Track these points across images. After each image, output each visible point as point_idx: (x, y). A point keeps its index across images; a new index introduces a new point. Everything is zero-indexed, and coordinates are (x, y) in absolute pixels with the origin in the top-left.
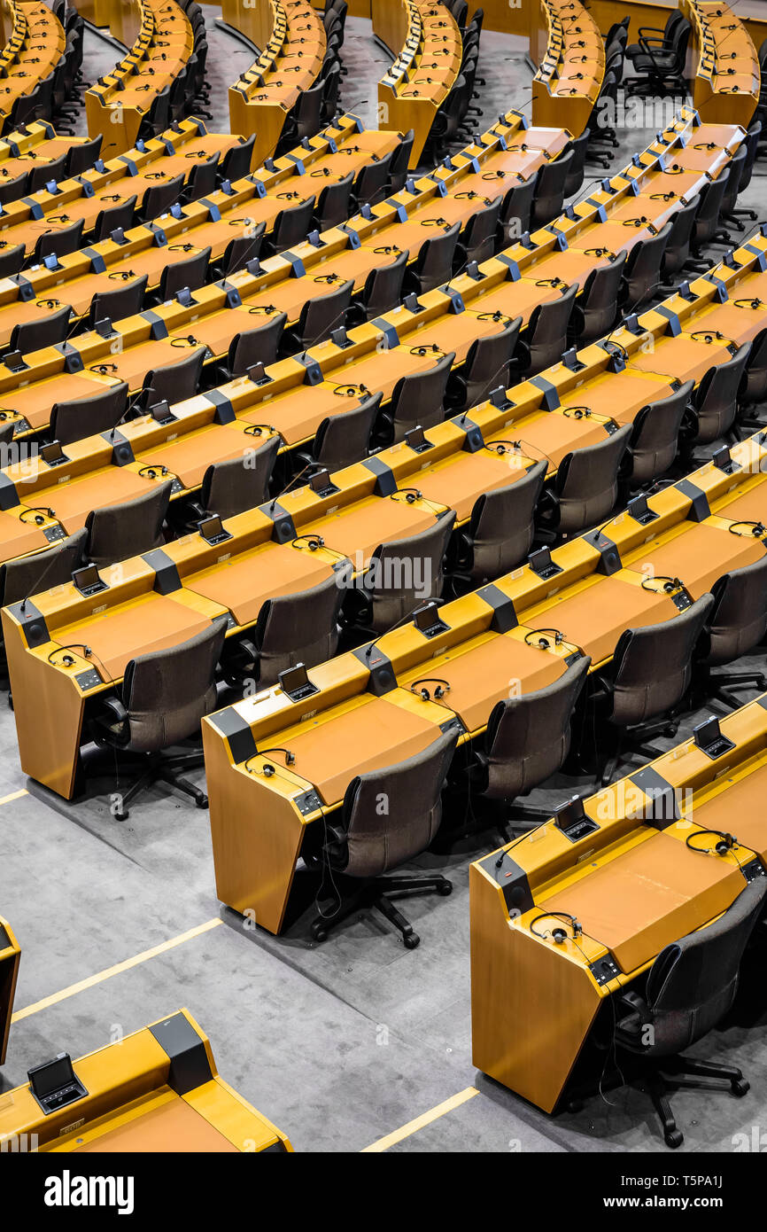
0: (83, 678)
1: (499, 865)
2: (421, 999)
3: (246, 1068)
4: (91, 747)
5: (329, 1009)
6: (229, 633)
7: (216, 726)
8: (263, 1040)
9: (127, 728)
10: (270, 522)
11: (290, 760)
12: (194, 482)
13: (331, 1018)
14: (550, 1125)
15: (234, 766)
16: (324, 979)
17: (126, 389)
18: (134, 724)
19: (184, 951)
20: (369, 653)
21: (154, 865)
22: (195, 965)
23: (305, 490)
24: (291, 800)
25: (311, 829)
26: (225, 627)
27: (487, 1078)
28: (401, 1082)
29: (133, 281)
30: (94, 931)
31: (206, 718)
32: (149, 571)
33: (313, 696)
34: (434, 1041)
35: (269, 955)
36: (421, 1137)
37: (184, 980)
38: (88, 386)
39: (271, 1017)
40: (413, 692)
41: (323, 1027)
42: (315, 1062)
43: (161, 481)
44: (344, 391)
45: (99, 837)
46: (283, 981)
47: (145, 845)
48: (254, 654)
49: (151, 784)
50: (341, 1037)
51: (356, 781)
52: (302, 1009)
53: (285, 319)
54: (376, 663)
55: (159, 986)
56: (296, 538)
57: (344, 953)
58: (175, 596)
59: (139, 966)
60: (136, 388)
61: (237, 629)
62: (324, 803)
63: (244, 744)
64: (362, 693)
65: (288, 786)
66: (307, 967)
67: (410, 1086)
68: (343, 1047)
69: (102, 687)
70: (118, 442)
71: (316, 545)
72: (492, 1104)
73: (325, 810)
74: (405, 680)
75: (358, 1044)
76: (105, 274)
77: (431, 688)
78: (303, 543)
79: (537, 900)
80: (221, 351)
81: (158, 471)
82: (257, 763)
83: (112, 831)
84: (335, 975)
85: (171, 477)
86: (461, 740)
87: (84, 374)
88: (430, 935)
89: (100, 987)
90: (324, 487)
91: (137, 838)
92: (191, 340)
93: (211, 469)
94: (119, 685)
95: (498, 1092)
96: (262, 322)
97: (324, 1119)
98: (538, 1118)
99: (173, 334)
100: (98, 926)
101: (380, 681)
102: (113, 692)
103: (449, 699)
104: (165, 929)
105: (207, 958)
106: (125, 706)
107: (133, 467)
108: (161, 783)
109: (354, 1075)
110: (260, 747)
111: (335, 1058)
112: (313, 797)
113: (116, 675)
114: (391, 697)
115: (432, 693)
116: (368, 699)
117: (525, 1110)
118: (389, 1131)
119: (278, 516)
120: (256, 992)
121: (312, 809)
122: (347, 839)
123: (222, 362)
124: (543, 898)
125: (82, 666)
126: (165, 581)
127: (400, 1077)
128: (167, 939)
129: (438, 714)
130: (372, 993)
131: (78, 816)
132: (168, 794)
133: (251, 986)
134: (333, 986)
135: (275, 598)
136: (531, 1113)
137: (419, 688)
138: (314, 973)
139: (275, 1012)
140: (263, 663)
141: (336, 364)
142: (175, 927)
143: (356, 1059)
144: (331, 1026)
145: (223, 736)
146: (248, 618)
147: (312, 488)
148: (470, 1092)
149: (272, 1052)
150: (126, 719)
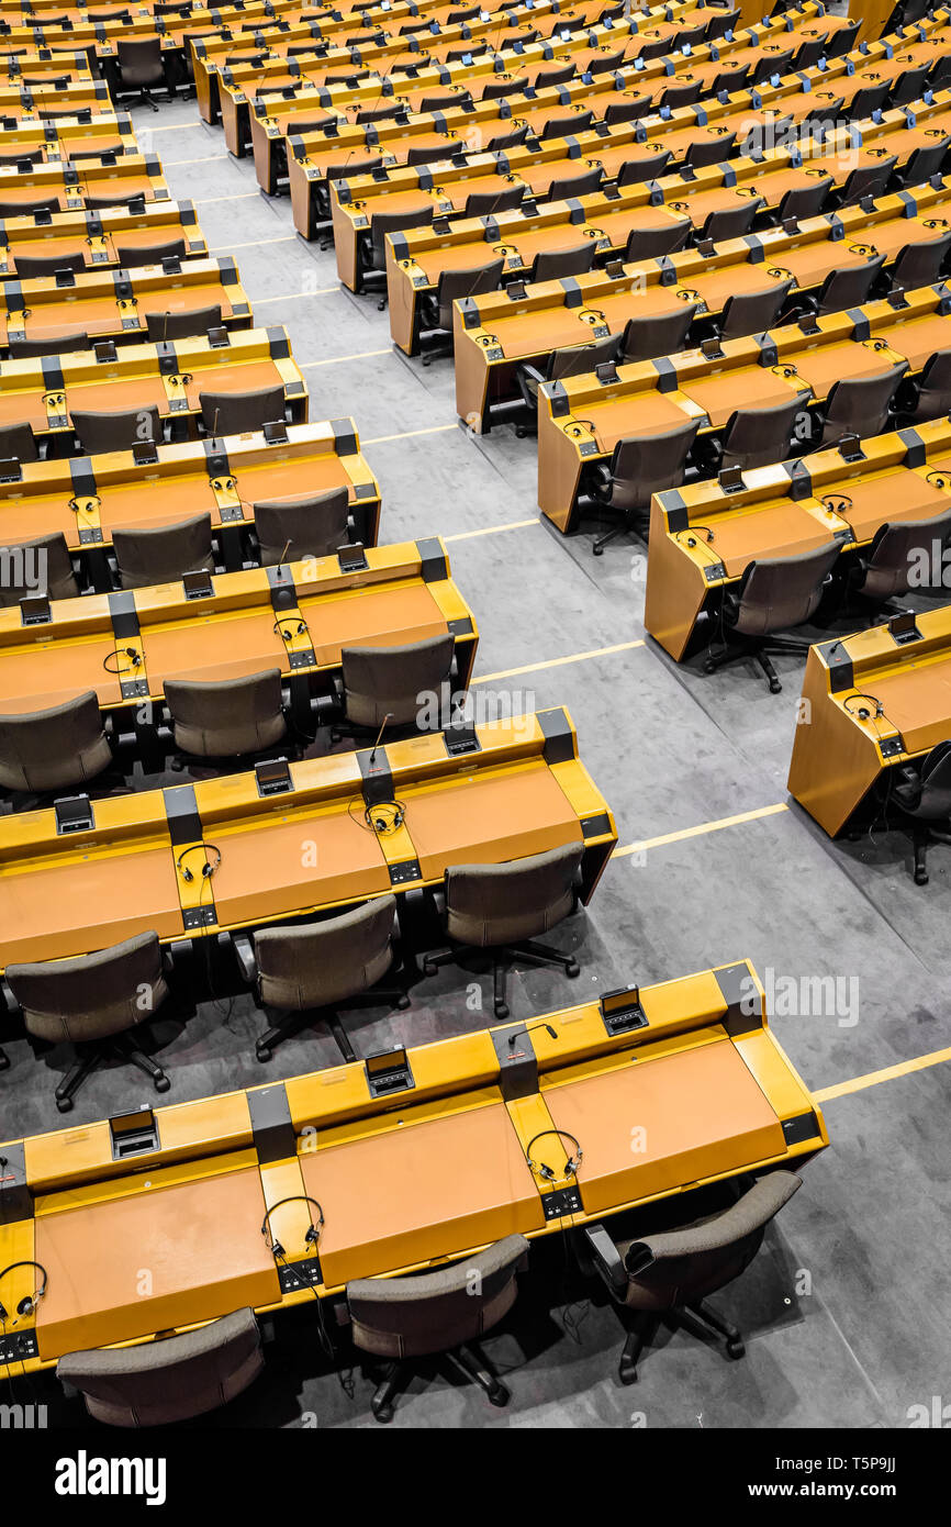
0: (585, 447)
1: (833, 651)
2: (769, 731)
3: (628, 751)
4: (584, 499)
5: (700, 723)
6: (700, 432)
7: (662, 502)
8: (646, 734)
9: (611, 489)
10: (759, 349)
11: (710, 538)
12: (717, 308)
13: (699, 731)
14: (831, 846)
15: (668, 534)
16: (704, 701)
17: (690, 224)
18: (616, 487)
19: (611, 659)
20: (795, 467)
21: (610, 592)
22: (616, 670)
23: (794, 327)
24: (701, 568)
25: (712, 592)
26: (697, 427)
27: (795, 800)
28: (734, 787)
29: (725, 135)
30: (554, 631)
31: (655, 495)
32: (656, 373)
33: (742, 492)
34: (768, 764)
35: (670, 675)
36: (735, 830)
37: (605, 679)
38: (664, 218)
39: (657, 719)
40: (823, 503)
41: (692, 736)
42: (677, 759)
43: (692, 301)
44: (857, 249)
45: (578, 563)
46: (675, 696)
47: (607, 576)
48: (719, 450)
49: (626, 533)
50: (703, 745)
51: (753, 564)
52: (681, 719)
53: (832, 182)
54: (799, 475)
55: (586, 679)
56: (777, 364)
57: (723, 685)
58: (670, 396)
59: (577, 663)
60: (699, 225)
61: (710, 429)
62: (726, 575)
63: (679, 520)
64: (783, 496)
65: (702, 557)
66: (693, 690)
67: (740, 792)
68: (701, 753)
69: (597, 456)
70: (667, 267)
71: (789, 373)
72: (795, 819)
73: (726, 580)
74: (818, 492)
75: (712, 753)
76: (706, 127)
77: (836, 502)
78: (780, 370)
79: (856, 683)
80: (774, 203)
81: (691, 295)
82: (685, 535)
83: (589, 561)
84: (712, 700)
85: (700, 300)
86: (846, 548)
87: (662, 208)
88: (792, 687)
89: (546, 671)
90: (809, 327)
91: (604, 571)
92: (753, 190)
93: (731, 299)
94: (610, 457)
95: (800, 812)
96: (815, 182)
97: (670, 800)
98: (824, 838)
99: (741, 184)
100: (558, 627)
101: (799, 489)
102: (605, 461)
103: (847, 515)
104: (603, 640)
105: (626, 667)
106: (612, 473)
107: (674, 289)
108: (632, 534)
109: (702, 775)
110: (692, 524)
111: (695, 759)
112: (718, 569)
113: (608, 449)
114: (803, 504)
115: (836, 507)
116: (787, 502)
117: (816, 830)
118: (713, 820)
119: (766, 345)
120: (652, 699)
121: (716, 578)
122: (739, 605)
123: (773, 212)
124: (860, 682)
125: (586, 437)
126: (666, 383)
127: (735, 784)
128: (602, 648)
129: (835, 524)
130: (734, 719)
131: (567, 546)
132: (636, 543)
133: (650, 694)
134: (709, 707)
135: (742, 410)
136: (819, 833)
137: (827, 500)
138: (697, 695)
139: (662, 717)
140: (725, 458)
141: (859, 225)
142: (611, 640)
143: (708, 764)
144: (697, 735)
145: (665, 511)
146: (720, 423)
147: (800, 327)
148: (782, 807)
149: (649, 744)
150: (611, 483)
